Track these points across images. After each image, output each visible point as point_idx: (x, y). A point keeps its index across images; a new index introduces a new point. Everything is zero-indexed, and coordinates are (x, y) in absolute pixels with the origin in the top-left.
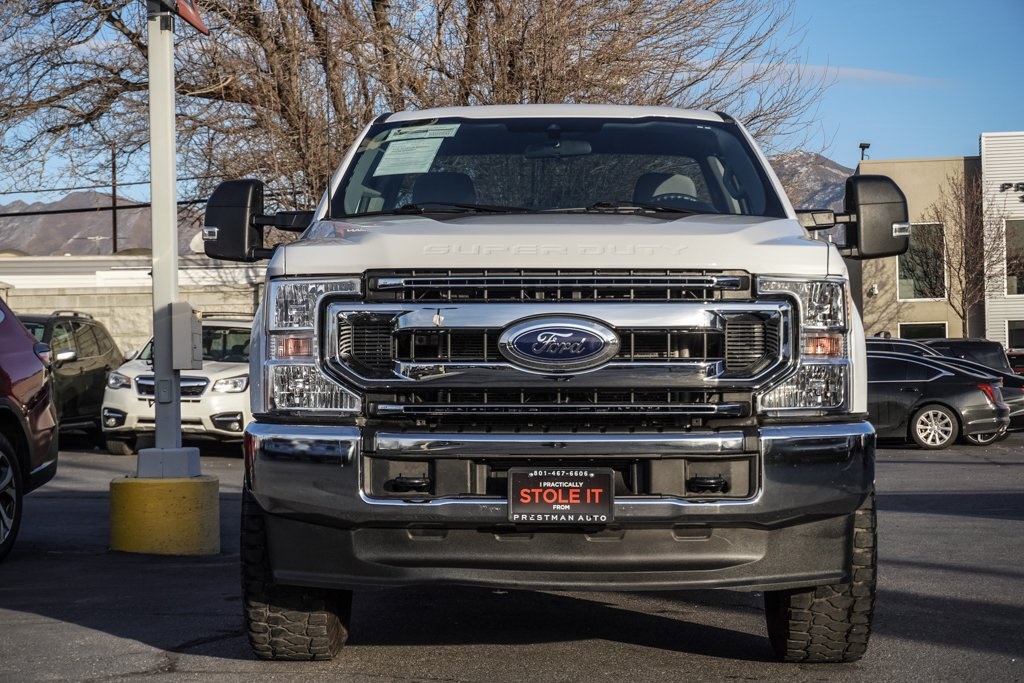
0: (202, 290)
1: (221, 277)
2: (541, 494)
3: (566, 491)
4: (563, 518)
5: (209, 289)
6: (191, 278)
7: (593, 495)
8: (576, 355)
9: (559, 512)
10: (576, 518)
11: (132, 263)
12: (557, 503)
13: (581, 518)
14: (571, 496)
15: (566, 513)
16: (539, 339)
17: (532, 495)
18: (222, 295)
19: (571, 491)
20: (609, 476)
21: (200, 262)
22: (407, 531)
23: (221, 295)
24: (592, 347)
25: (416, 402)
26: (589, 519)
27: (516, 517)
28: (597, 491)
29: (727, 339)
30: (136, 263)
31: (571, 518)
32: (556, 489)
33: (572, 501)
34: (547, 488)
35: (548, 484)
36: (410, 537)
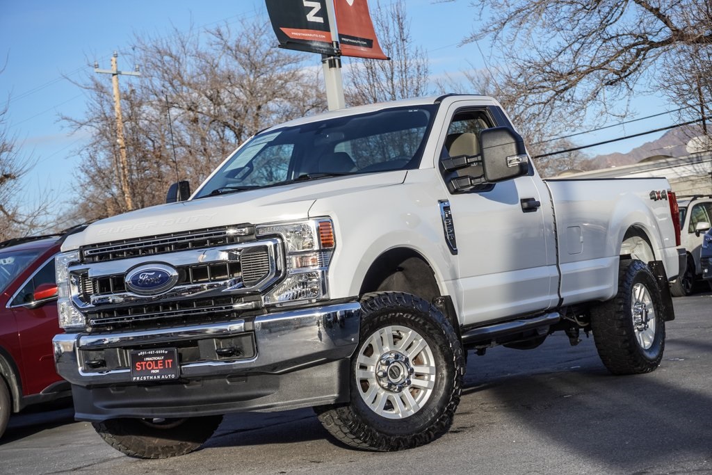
0: (677, 181)
1: (695, 170)
2: (145, 365)
3: (156, 361)
4: (155, 377)
5: (682, 180)
6: (676, 173)
7: (168, 363)
8: (157, 284)
9: (154, 375)
10: (161, 377)
11: (644, 168)
12: (153, 369)
13: (163, 377)
14: (159, 365)
15: (156, 374)
16: (141, 278)
17: (141, 365)
18: (691, 182)
19: (159, 362)
20: (173, 352)
21: (688, 160)
22: (110, 389)
23: (689, 183)
24: (165, 279)
25: (104, 317)
26: (167, 378)
27: (134, 378)
28: (170, 361)
29: (241, 265)
30: (647, 167)
31: (159, 377)
32: (152, 361)
33: (160, 368)
34: (147, 361)
35: (148, 359)
36: (112, 392)
